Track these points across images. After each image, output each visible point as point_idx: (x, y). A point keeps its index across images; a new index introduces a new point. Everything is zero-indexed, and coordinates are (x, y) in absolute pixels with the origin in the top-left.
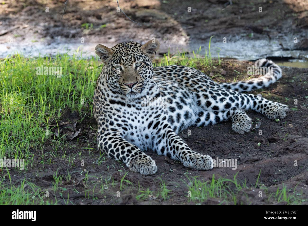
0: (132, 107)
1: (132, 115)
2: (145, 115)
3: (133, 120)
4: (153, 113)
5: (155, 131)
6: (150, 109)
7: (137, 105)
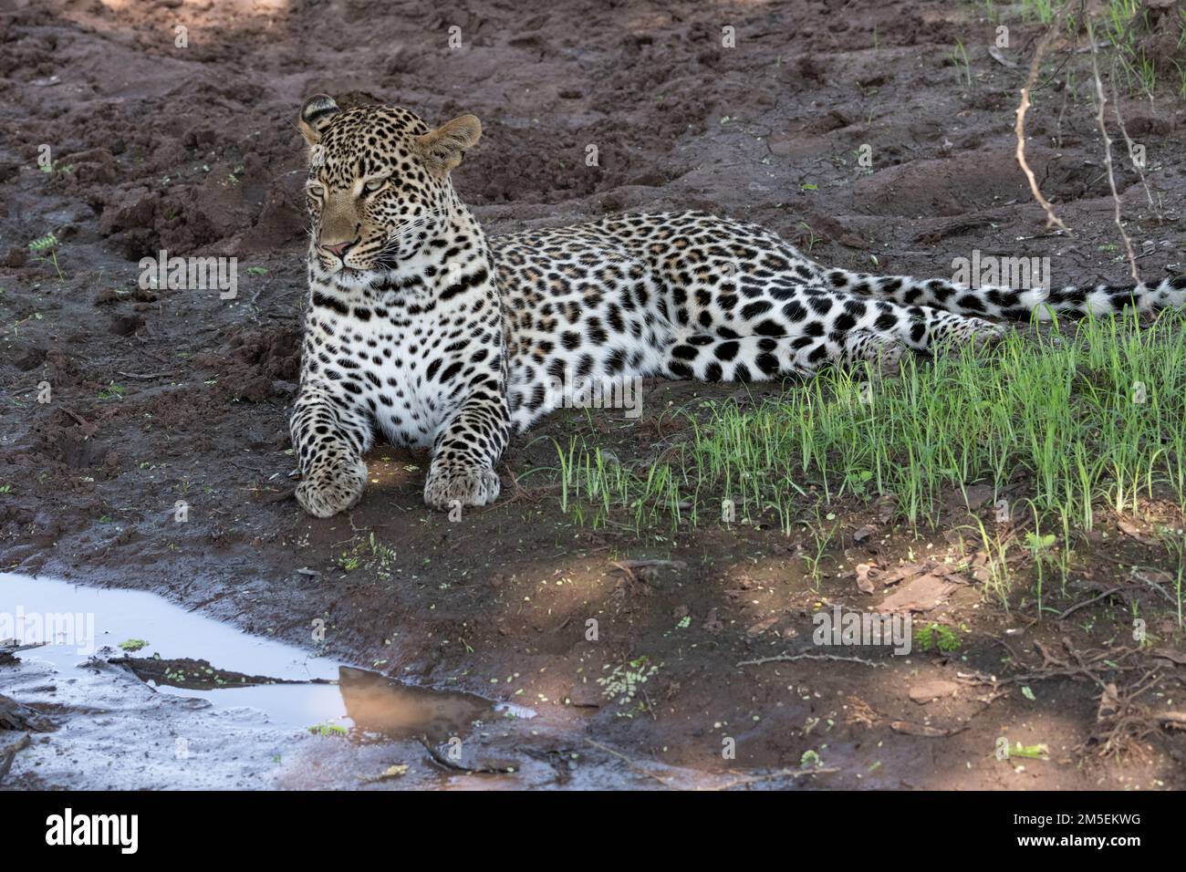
0: (374, 317)
1: (372, 344)
2: (423, 342)
3: (378, 361)
4: (444, 334)
5: (447, 389)
6: (438, 321)
7: (393, 311)
